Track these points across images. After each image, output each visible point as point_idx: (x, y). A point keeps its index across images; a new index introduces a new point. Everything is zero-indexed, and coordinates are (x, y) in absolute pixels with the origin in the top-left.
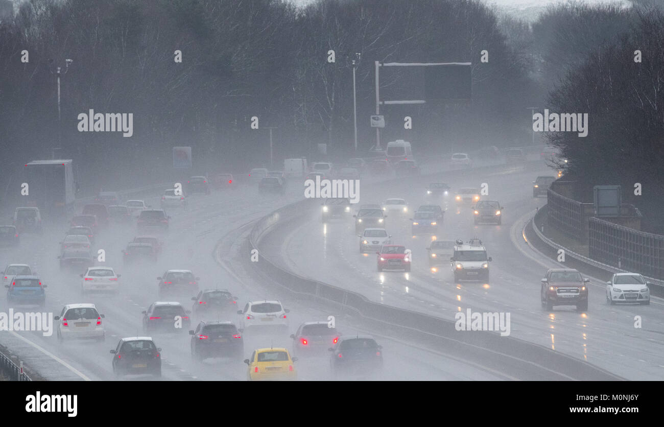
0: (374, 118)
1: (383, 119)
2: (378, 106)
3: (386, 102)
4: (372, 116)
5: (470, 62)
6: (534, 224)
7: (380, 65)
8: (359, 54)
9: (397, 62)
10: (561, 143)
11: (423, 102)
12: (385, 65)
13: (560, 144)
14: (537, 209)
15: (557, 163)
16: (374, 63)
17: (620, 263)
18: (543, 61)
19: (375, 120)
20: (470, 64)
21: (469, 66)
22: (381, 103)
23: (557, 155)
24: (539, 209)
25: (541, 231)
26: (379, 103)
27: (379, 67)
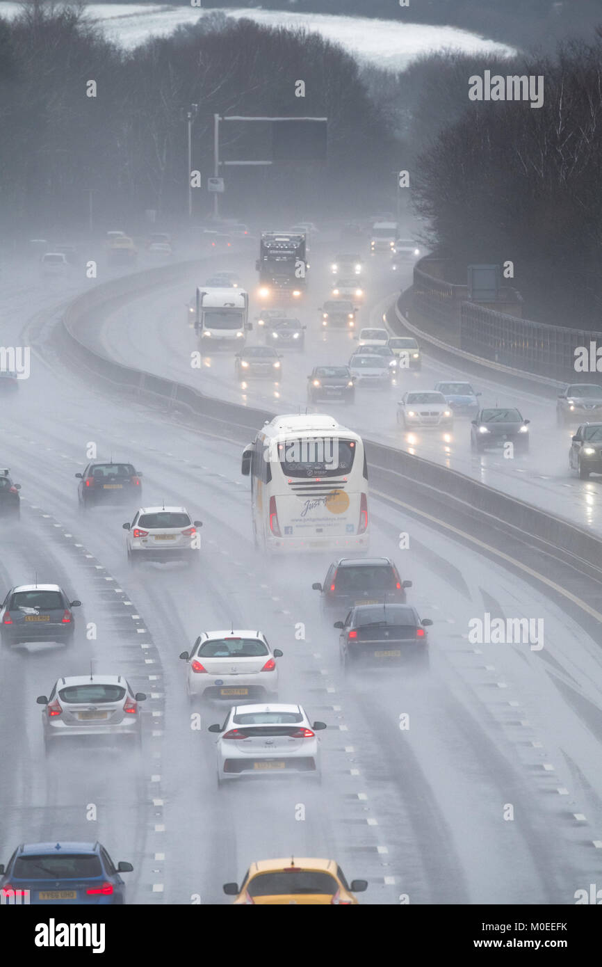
0: (212, 181)
1: (222, 183)
2: (217, 166)
3: (227, 163)
4: (209, 179)
5: (325, 117)
6: (396, 307)
7: (221, 119)
8: (196, 105)
9: (241, 115)
10: (431, 214)
11: (270, 163)
12: (227, 118)
13: (431, 216)
14: (401, 290)
15: (425, 238)
16: (213, 116)
17: (497, 356)
18: (411, 117)
19: (213, 183)
20: (325, 119)
21: (325, 121)
22: (220, 163)
23: (425, 228)
24: (403, 290)
25: (405, 316)
26: (218, 163)
27: (220, 122)
